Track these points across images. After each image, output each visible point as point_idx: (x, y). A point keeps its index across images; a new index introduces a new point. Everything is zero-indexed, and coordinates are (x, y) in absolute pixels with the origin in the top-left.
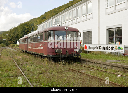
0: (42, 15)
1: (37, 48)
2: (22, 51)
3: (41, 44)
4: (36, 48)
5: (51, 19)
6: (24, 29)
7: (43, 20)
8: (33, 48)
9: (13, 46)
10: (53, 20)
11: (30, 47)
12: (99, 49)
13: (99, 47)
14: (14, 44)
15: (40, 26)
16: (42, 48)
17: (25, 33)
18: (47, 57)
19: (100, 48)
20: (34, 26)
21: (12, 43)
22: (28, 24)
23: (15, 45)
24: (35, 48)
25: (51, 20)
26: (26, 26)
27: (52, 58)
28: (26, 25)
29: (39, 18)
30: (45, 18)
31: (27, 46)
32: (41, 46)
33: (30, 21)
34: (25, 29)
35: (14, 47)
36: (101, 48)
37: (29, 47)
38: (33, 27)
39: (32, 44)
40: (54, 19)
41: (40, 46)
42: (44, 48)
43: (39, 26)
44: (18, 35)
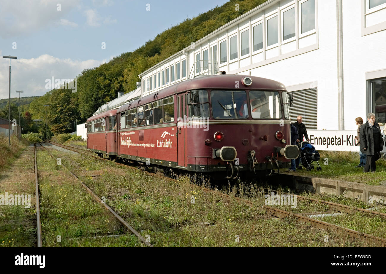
0: (148, 44)
1: (153, 145)
2: (96, 156)
3: (166, 133)
4: (148, 145)
5: (181, 55)
6: (95, 88)
7: (152, 58)
8: (138, 145)
9: (65, 139)
10: (187, 56)
11: (126, 143)
12: (345, 143)
13: (345, 139)
14: (66, 135)
15: (147, 76)
16: (169, 144)
17: (100, 99)
18: (190, 173)
19: (348, 140)
20: (125, 79)
21: (61, 132)
22: (107, 73)
23: (70, 137)
24: (143, 145)
25: (184, 57)
26: (100, 79)
27: (204, 174)
28: (101, 75)
29: (140, 51)
30: (159, 53)
31: (116, 138)
32: (168, 137)
33: (112, 63)
34: (99, 88)
35: (68, 143)
36: (351, 140)
37: (123, 143)
38: (122, 81)
39: (133, 133)
40: (192, 55)
41: (163, 140)
42: (176, 144)
43: (143, 78)
44: (77, 105)
